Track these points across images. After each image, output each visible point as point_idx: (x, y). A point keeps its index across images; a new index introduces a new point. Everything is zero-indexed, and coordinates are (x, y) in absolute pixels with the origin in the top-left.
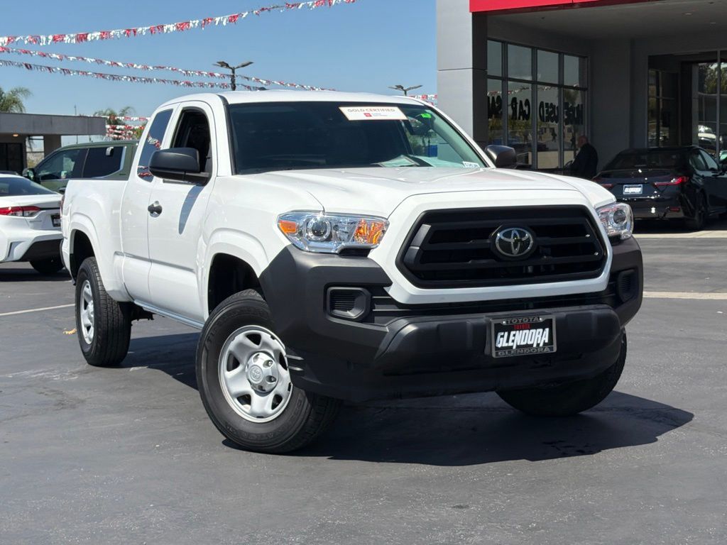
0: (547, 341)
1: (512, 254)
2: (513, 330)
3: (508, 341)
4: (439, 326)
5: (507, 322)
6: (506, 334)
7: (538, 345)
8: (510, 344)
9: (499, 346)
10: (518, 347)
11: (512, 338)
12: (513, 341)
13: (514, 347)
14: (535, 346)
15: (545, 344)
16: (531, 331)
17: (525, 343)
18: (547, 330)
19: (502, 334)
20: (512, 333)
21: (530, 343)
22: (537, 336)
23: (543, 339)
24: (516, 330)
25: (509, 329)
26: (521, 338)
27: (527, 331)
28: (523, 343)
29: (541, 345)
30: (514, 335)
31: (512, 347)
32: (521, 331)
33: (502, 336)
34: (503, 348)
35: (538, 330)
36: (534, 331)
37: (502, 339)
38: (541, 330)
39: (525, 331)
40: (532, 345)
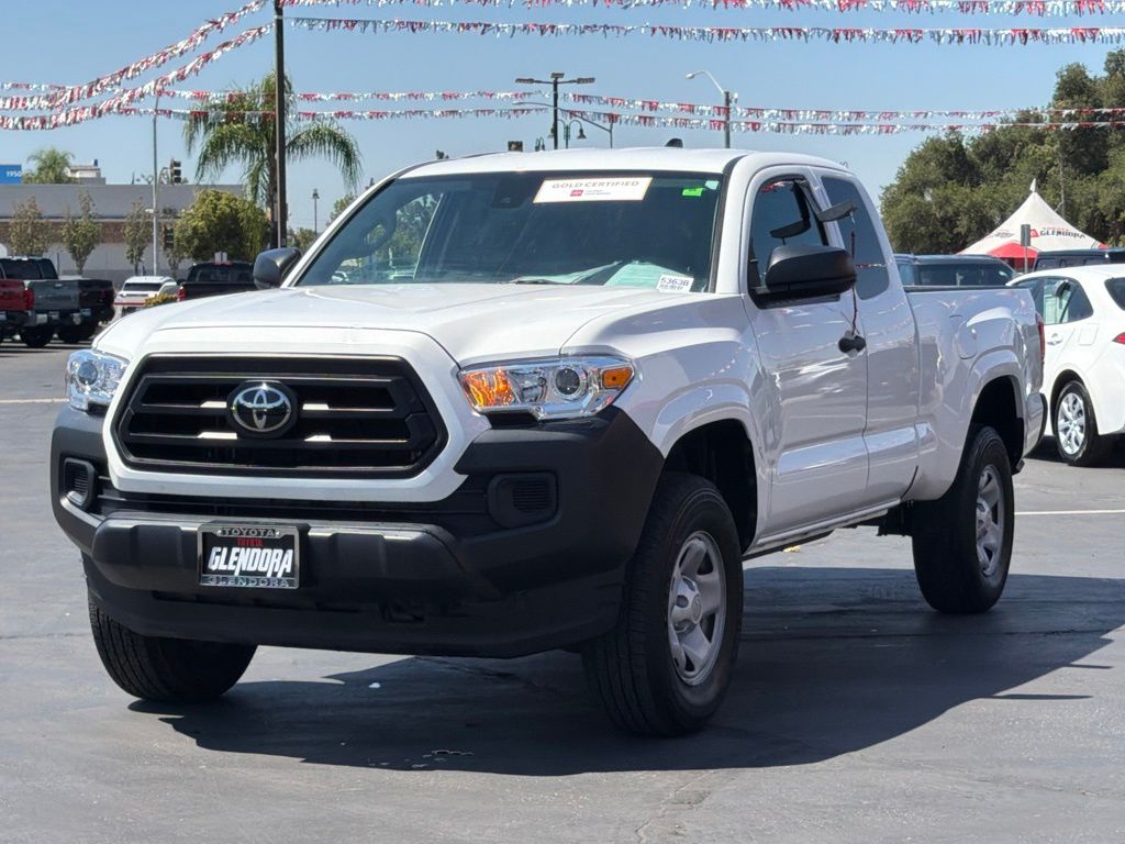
0: (289, 570)
1: (256, 427)
2: (237, 546)
3: (227, 562)
4: (136, 528)
5: (224, 532)
6: (225, 550)
7: (274, 574)
8: (231, 567)
9: (214, 568)
10: (242, 573)
11: (233, 558)
12: (235, 563)
13: (237, 574)
14: (269, 575)
15: (285, 574)
16: (265, 551)
17: (254, 569)
18: (290, 552)
19: (219, 550)
20: (235, 550)
21: (261, 569)
22: (274, 560)
23: (283, 565)
24: (241, 547)
25: (229, 543)
26: (247, 560)
27: (258, 551)
28: (250, 569)
29: (279, 575)
30: (238, 554)
31: (232, 572)
32: (248, 549)
33: (219, 554)
34: (218, 572)
35: (276, 551)
36: (269, 551)
37: (218, 557)
38: (280, 552)
39: (254, 550)
40: (264, 574)
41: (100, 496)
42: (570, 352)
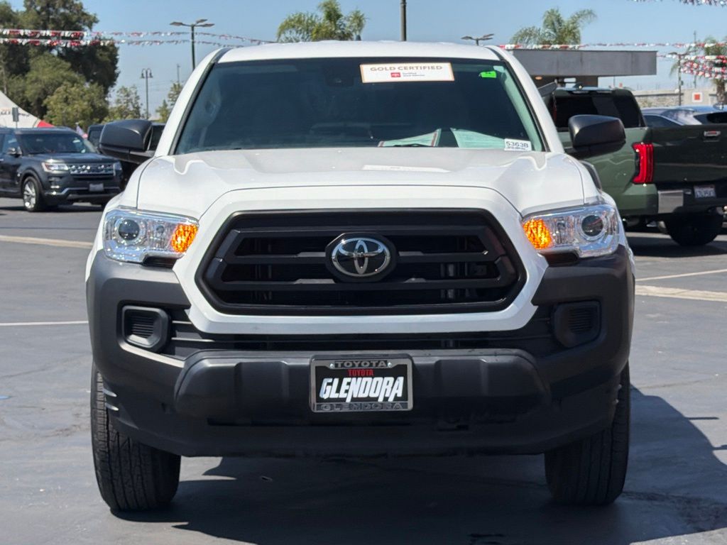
0: (400, 395)
1: (356, 272)
2: (348, 376)
3: (338, 391)
4: (239, 366)
5: (336, 365)
6: (336, 381)
7: (386, 399)
8: (342, 395)
9: (325, 397)
10: (353, 399)
11: (344, 387)
12: (347, 391)
13: (348, 400)
14: (381, 400)
15: (396, 398)
16: (376, 379)
17: (365, 395)
18: (401, 379)
19: (330, 380)
20: (346, 380)
21: (372, 395)
22: (385, 386)
23: (395, 391)
24: (352, 377)
25: (341, 374)
26: (357, 388)
27: (369, 379)
28: (362, 395)
29: (391, 400)
30: (349, 384)
31: (344, 400)
32: (359, 379)
33: (330, 384)
34: (329, 400)
35: (387, 379)
36: (380, 379)
37: (329, 387)
38: (391, 379)
39: (365, 379)
40: (376, 399)
41: (173, 339)
42: (591, 202)
